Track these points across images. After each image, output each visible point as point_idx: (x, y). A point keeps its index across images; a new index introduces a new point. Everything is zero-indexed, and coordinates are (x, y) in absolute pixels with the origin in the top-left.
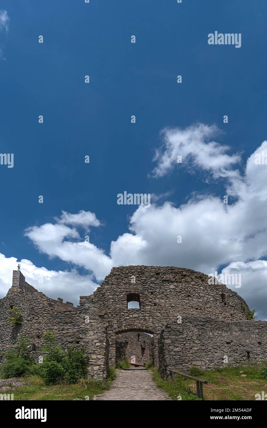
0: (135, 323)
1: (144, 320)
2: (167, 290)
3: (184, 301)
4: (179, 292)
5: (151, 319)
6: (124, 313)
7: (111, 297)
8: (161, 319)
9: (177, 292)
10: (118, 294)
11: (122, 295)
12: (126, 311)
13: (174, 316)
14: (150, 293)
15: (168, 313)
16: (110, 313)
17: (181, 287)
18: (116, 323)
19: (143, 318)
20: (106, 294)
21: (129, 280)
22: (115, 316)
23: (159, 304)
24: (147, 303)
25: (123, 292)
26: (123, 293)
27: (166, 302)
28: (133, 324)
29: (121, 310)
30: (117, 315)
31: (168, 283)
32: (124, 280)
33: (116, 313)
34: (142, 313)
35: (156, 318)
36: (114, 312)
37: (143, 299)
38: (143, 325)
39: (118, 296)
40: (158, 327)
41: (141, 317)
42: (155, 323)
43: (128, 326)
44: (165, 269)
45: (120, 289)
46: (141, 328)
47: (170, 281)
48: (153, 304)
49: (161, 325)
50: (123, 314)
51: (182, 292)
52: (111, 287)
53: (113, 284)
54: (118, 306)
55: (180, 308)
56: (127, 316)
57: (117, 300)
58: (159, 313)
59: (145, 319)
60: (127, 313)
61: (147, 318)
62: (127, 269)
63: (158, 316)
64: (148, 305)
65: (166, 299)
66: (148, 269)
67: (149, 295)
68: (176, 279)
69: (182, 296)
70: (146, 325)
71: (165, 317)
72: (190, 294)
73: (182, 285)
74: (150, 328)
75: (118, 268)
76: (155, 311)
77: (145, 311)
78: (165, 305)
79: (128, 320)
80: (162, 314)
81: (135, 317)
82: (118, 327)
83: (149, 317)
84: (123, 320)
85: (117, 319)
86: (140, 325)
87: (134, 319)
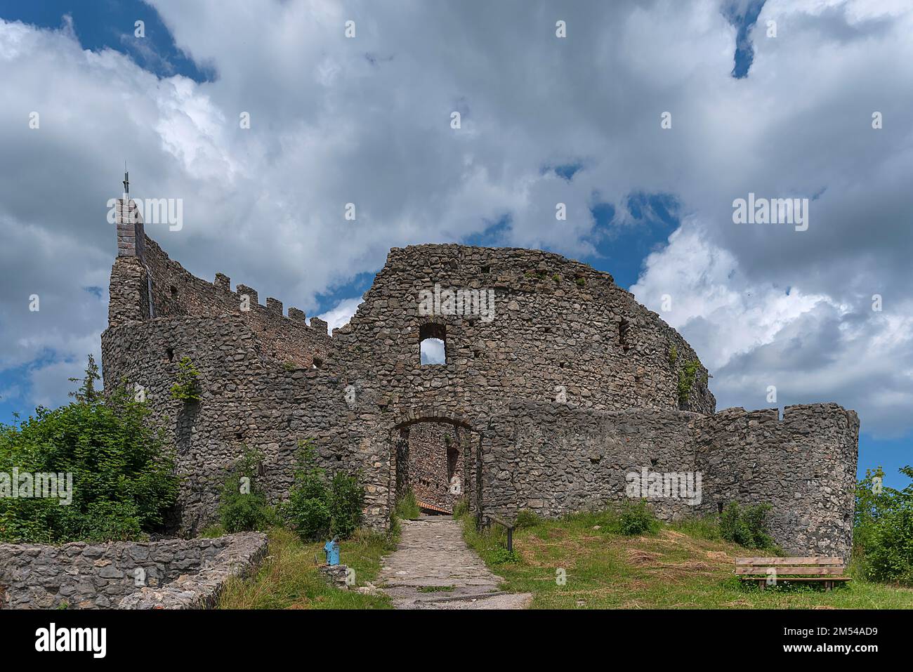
0: (435, 404)
1: (452, 394)
2: (502, 315)
3: (538, 343)
4: (527, 321)
5: (467, 394)
6: (413, 375)
7: (387, 331)
8: (487, 393)
9: (524, 320)
10: (401, 323)
11: (409, 328)
12: (417, 372)
13: (513, 385)
14: (467, 324)
15: (501, 378)
16: (385, 375)
17: (531, 305)
18: (397, 402)
19: (451, 389)
20: (377, 323)
21: (425, 285)
22: (396, 383)
23: (484, 354)
24: (461, 351)
25: (412, 319)
26: (413, 323)
27: (499, 347)
28: (430, 404)
29: (409, 368)
30: (399, 381)
31: (506, 294)
32: (415, 286)
33: (398, 377)
34: (450, 376)
35: (477, 390)
36: (393, 373)
37: (452, 338)
38: (451, 408)
39: (401, 329)
40: (480, 412)
41: (447, 388)
42: (474, 402)
43: (422, 409)
44: (500, 256)
45: (405, 309)
46: (447, 416)
47: (510, 290)
48: (473, 354)
49: (486, 409)
50: (412, 378)
51: (534, 321)
52: (386, 305)
53: (390, 296)
54: (402, 357)
55: (527, 365)
56: (420, 385)
57: (399, 341)
58: (484, 376)
59: (455, 392)
60: (419, 375)
61: (460, 389)
62: (422, 253)
63: (481, 386)
64: (461, 355)
65: (499, 339)
66: (466, 256)
67: (465, 328)
68: (522, 285)
69: (533, 331)
70: (456, 408)
71: (496, 388)
72: (549, 326)
73: (534, 301)
74: (465, 416)
75: (403, 251)
76: (477, 373)
77: (455, 372)
78: (496, 356)
79: (422, 395)
80: (488, 381)
81: (435, 388)
82: (402, 413)
83: (464, 387)
84: (412, 394)
85: (399, 391)
86: (444, 407)
87: (432, 393)
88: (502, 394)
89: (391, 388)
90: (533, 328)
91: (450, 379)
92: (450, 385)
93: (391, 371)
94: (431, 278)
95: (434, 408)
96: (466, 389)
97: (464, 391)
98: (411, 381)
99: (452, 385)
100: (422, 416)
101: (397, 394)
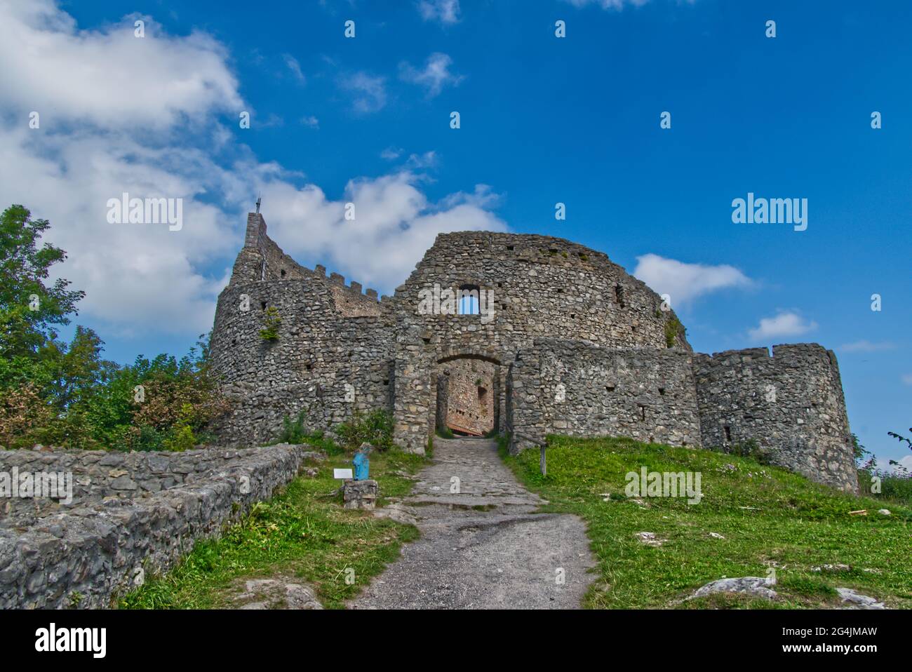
0: (470, 344)
1: (485, 337)
2: (525, 278)
3: (552, 300)
4: (544, 283)
5: (497, 337)
6: (453, 322)
8: (513, 336)
9: (541, 283)
11: (451, 288)
12: (456, 319)
14: (497, 285)
15: (525, 325)
16: (430, 321)
17: (547, 272)
19: (483, 333)
20: (426, 285)
21: (464, 257)
22: (439, 328)
23: (510, 307)
25: (453, 282)
27: (522, 302)
28: (466, 344)
29: (449, 317)
30: (441, 326)
31: (527, 265)
32: (457, 258)
33: (441, 323)
35: (504, 333)
36: (437, 320)
38: (484, 347)
40: (507, 351)
41: (480, 332)
42: (502, 343)
43: (459, 348)
44: (522, 239)
45: (448, 275)
46: (481, 352)
47: (530, 262)
48: (501, 307)
49: (513, 348)
50: (452, 324)
51: (549, 284)
52: (433, 272)
53: (437, 265)
55: (545, 316)
56: (458, 329)
58: (510, 323)
59: (487, 335)
60: (457, 322)
61: (491, 333)
62: (462, 237)
63: (508, 331)
65: (522, 296)
66: (495, 239)
67: (495, 288)
68: (539, 258)
69: (549, 292)
70: (488, 347)
71: (520, 332)
72: (561, 288)
73: (549, 270)
74: (495, 354)
75: (447, 235)
76: (504, 321)
78: (520, 308)
79: (460, 337)
80: (514, 327)
81: (470, 332)
82: (443, 351)
83: (494, 331)
84: (452, 337)
85: (441, 334)
86: (478, 346)
87: (469, 335)
88: (525, 337)
90: (549, 289)
91: (483, 325)
92: (483, 330)
94: (469, 253)
95: (469, 347)
96: (496, 333)
97: (495, 335)
98: (451, 326)
99: (485, 330)
100: (459, 353)
101: (440, 336)
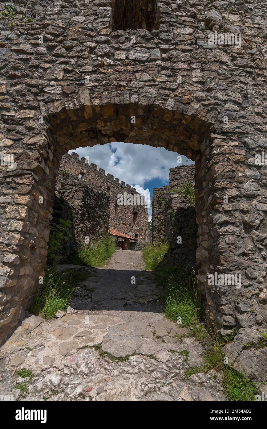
0: (134, 84)
1: (169, 72)
6: (97, 42)
8: (235, 73)
18: (60, 77)
28: (124, 84)
30: (69, 49)
33: (68, 43)
34: (164, 47)
35: (214, 67)
38: (167, 92)
40: (225, 102)
41: (158, 62)
42: (212, 85)
43: (106, 90)
46: (158, 103)
48: (202, 25)
49: (238, 97)
50: (94, 45)
56: (106, 54)
60: (106, 42)
63: (222, 63)
64: (183, 24)
70: (176, 93)
71: (249, 69)
74: (195, 106)
76: (211, 46)
77: (174, 42)
79: (110, 71)
80: (233, 59)
81: (136, 61)
82: (65, 95)
83: (189, 63)
84: (90, 68)
85: (67, 63)
86: (153, 90)
87: (130, 68)
88: (261, 78)
89: (50, 58)
91: (164, 51)
92: (163, 59)
93: (57, 36)
95: (131, 91)
96: (194, 66)
97: (191, 70)
98: (92, 50)
99: (169, 59)
100: (105, 101)
101: (63, 66)
